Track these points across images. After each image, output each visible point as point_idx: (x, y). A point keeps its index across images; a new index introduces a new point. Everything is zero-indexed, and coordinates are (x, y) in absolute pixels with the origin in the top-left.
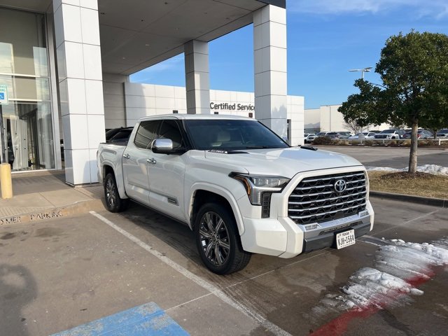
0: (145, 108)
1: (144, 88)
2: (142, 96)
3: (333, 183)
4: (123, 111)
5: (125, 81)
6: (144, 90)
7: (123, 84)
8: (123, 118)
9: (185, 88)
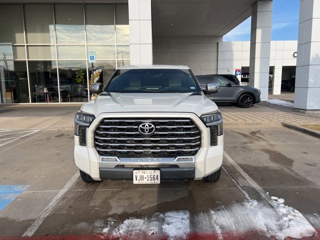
0: (233, 60)
1: (234, 44)
2: (231, 51)
3: (138, 126)
4: (216, 64)
5: (219, 40)
6: (233, 47)
7: (218, 43)
8: (216, 68)
9: (249, 42)
